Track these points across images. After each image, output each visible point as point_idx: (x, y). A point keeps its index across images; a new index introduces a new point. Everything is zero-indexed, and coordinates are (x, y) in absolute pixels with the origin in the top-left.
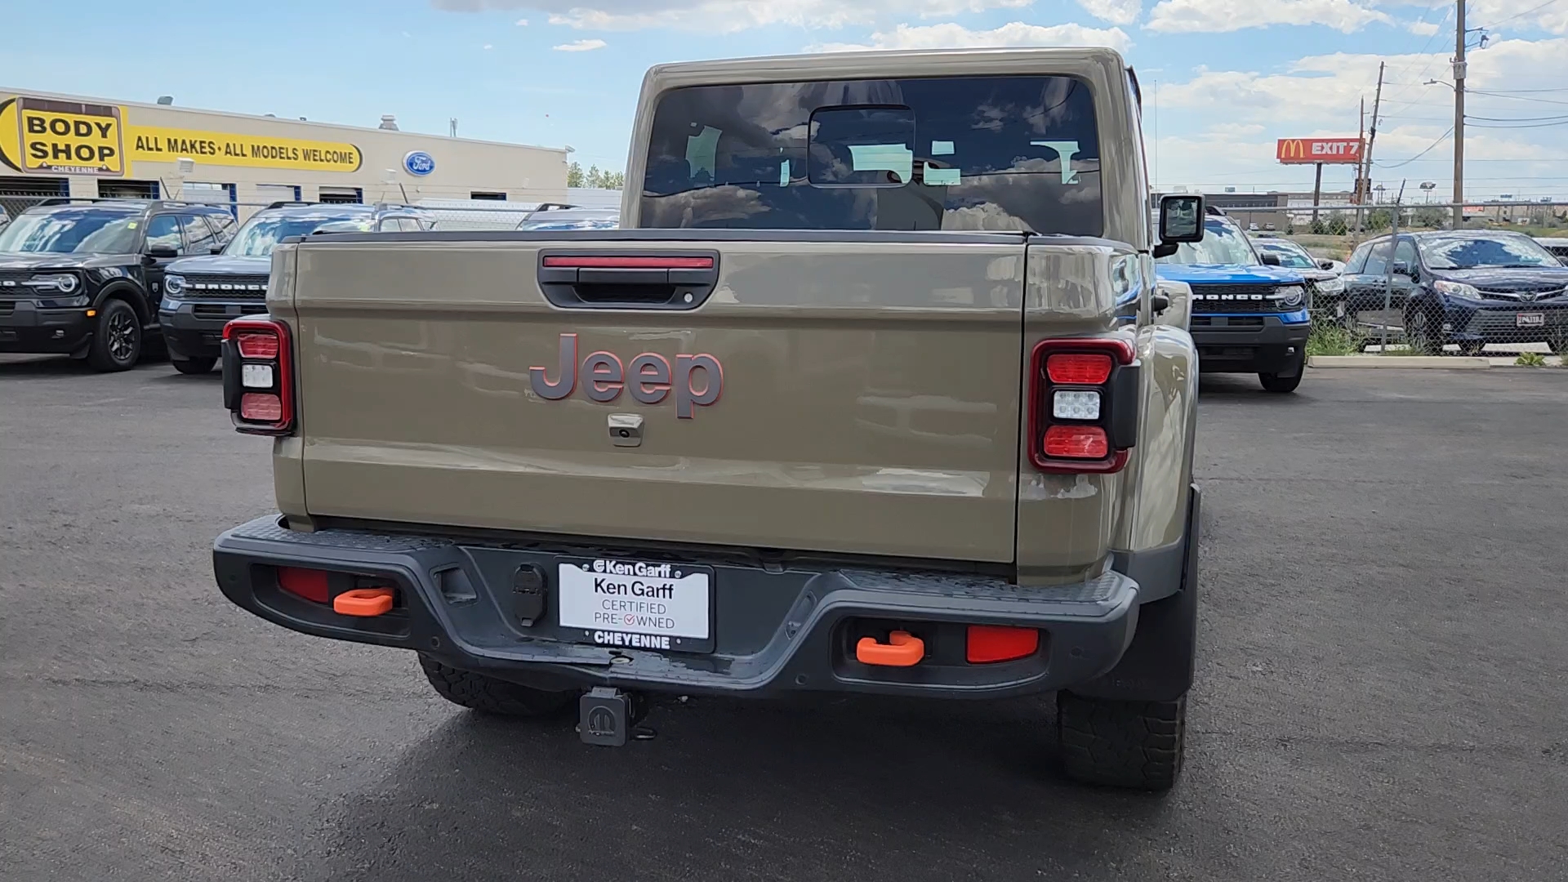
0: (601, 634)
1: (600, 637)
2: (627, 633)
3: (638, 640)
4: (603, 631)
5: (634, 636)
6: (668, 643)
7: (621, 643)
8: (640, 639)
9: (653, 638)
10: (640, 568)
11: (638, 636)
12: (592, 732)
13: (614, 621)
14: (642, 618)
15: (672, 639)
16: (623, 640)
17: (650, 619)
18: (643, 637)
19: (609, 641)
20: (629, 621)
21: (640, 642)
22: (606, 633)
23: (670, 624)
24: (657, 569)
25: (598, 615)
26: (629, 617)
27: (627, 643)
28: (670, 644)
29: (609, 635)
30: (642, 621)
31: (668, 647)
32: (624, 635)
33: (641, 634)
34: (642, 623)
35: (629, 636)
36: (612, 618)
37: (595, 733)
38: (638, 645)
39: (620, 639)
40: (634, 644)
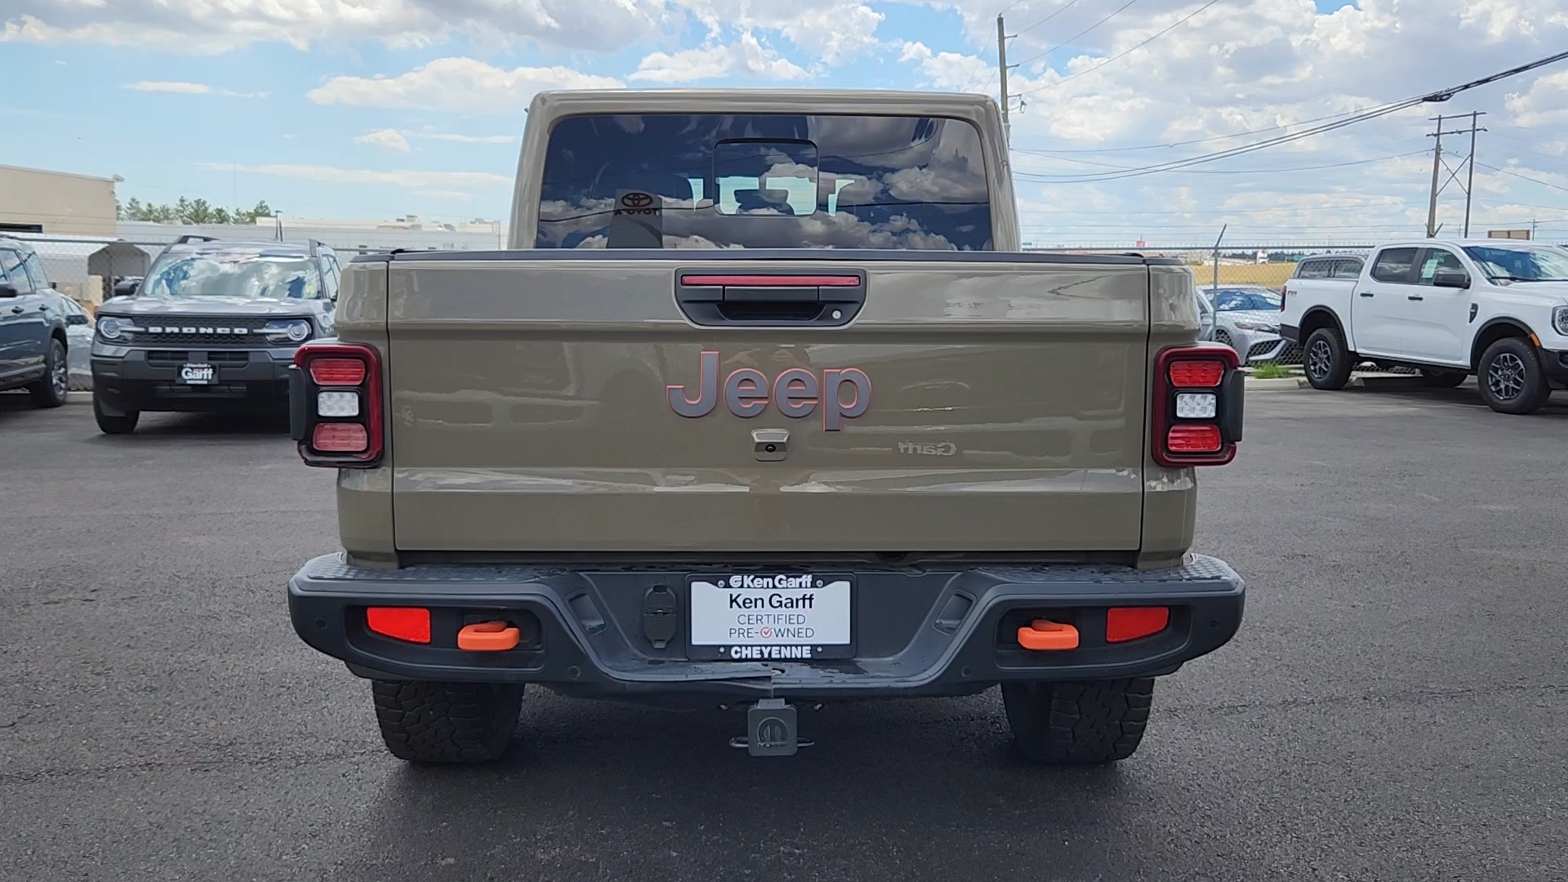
0: (739, 649)
1: (736, 652)
2: (766, 646)
3: (778, 652)
4: (740, 646)
5: (774, 648)
6: (809, 652)
7: (759, 656)
8: (780, 651)
9: (794, 648)
10: (781, 580)
11: (778, 648)
12: (762, 744)
13: (750, 635)
14: (780, 630)
15: (814, 647)
16: (762, 653)
17: (788, 630)
18: (783, 648)
19: (746, 655)
20: (766, 634)
21: (780, 653)
22: (744, 648)
23: (810, 633)
24: (798, 580)
25: (733, 631)
26: (766, 630)
27: (766, 656)
28: (811, 653)
29: (746, 649)
30: (779, 633)
31: (809, 656)
32: (763, 648)
33: (780, 646)
34: (780, 635)
35: (769, 648)
36: (748, 633)
37: (765, 745)
38: (778, 656)
39: (759, 652)
40: (774, 656)
